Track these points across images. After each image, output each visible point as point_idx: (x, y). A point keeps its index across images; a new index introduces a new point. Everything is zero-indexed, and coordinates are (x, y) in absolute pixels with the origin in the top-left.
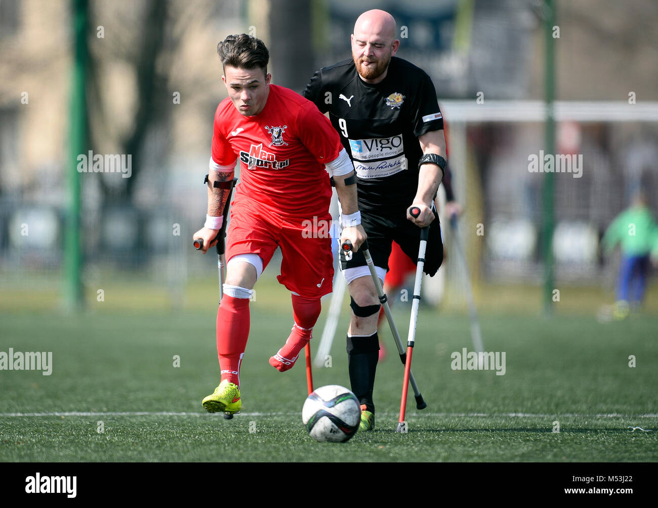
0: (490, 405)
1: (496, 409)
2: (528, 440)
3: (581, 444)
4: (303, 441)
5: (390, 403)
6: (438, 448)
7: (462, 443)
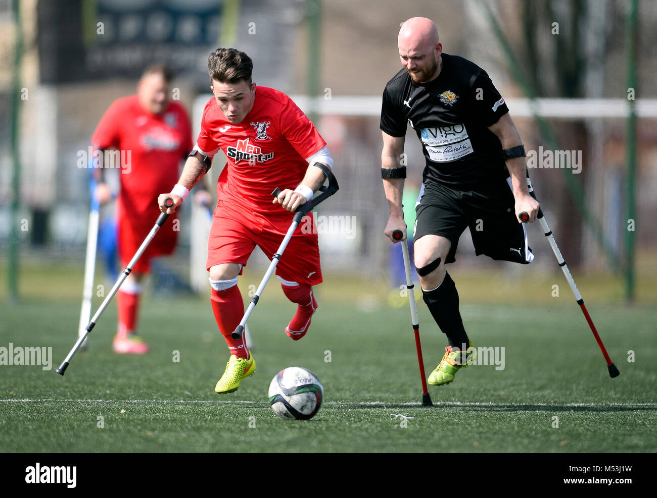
0: (255, 392)
1: (262, 396)
2: (294, 427)
3: (344, 430)
4: (73, 428)
5: (158, 391)
6: (206, 435)
7: (229, 429)
